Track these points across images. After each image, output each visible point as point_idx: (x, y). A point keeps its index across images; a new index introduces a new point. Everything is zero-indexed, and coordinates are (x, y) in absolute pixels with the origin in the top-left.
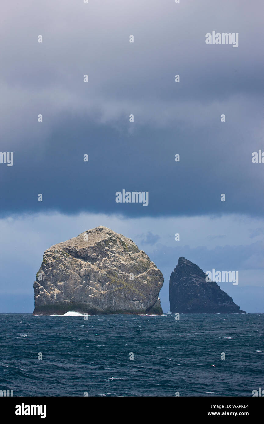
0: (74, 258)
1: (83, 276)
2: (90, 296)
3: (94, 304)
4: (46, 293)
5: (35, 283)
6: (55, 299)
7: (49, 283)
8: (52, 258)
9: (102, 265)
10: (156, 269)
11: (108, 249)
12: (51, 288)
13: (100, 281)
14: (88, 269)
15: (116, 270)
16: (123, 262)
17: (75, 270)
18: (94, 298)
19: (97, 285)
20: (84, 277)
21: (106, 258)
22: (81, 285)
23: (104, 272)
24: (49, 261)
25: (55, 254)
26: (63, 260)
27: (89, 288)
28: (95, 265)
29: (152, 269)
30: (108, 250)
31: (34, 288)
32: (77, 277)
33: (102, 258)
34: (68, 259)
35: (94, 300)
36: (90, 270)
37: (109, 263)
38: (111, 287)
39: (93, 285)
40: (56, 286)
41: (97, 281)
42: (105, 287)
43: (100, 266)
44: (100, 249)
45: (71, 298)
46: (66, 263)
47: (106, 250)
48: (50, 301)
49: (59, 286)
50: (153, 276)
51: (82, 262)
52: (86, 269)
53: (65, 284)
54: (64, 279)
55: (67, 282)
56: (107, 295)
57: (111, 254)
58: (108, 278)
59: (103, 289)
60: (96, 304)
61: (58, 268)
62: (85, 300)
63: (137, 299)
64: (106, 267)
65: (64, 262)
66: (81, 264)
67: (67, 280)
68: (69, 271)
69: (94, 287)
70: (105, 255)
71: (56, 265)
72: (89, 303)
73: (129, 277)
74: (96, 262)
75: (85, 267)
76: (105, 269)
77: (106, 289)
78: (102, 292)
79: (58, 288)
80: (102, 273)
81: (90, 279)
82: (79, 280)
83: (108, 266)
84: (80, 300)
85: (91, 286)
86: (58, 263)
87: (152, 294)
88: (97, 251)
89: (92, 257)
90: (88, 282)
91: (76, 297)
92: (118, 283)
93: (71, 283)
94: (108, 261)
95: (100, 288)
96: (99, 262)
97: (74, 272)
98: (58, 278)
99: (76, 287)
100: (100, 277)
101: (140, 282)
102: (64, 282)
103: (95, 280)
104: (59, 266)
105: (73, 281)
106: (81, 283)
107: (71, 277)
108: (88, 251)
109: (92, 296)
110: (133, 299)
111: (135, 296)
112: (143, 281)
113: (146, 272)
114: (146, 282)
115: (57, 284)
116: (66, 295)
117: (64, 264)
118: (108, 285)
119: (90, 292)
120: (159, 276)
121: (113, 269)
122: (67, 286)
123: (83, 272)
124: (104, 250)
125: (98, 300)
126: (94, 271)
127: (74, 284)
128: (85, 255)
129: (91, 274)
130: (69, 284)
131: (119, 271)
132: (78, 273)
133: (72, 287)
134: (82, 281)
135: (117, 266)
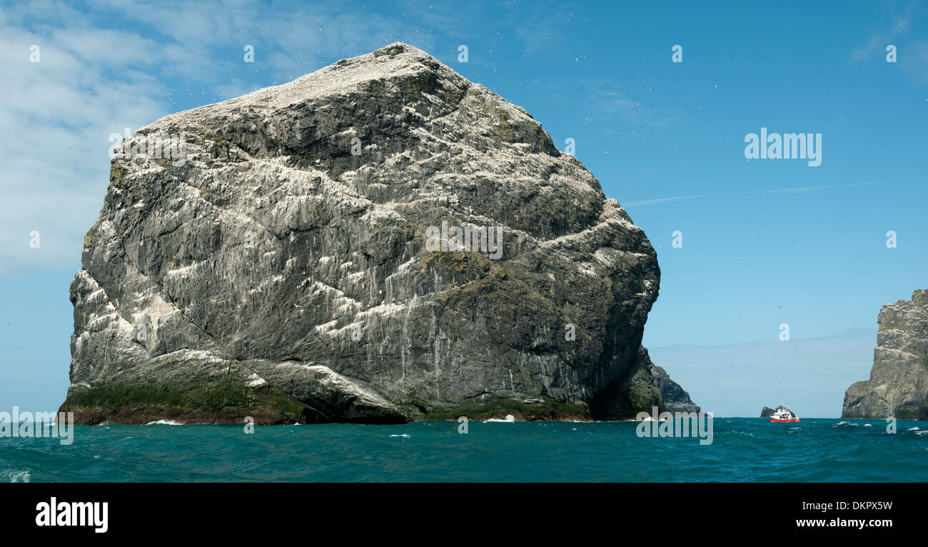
1: (289, 235)
2: (318, 328)
3: (340, 372)
4: (116, 319)
5: (78, 280)
6: (153, 345)
7: (131, 271)
9: (384, 183)
10: (629, 226)
11: (418, 114)
12: (137, 294)
13: (371, 252)
14: (311, 197)
15: (448, 204)
16: (483, 173)
17: (252, 209)
18: (337, 340)
19: (356, 276)
20: (292, 239)
21: (406, 153)
22: (275, 279)
23: (389, 211)
24: (134, 171)
26: (197, 163)
27: (317, 292)
29: (612, 221)
31: (74, 300)
32: (261, 238)
33: (387, 152)
34: (225, 161)
35: (340, 347)
36: (322, 205)
37: (416, 173)
38: (424, 281)
39: (334, 276)
40: (160, 283)
41: (355, 254)
42: (394, 285)
43: (376, 188)
44: (378, 112)
45: (229, 340)
46: (212, 177)
47: (409, 119)
48: (129, 360)
49: (173, 284)
50: (622, 253)
51: (285, 172)
52: (303, 198)
53: (203, 274)
54: (200, 248)
55: (212, 265)
56: (406, 323)
57: (429, 139)
58: (411, 238)
59: (384, 293)
60: (351, 371)
61: (173, 202)
62: (297, 350)
63: (551, 343)
64: (405, 191)
65: (204, 172)
66: (280, 179)
67: (212, 254)
68: (225, 215)
69: (342, 286)
70: (400, 138)
71: (166, 188)
72: (315, 364)
73: (511, 240)
74: (355, 170)
75: (300, 190)
76: (395, 202)
77: (401, 295)
78: (378, 309)
79: (170, 293)
80: (381, 216)
81: (323, 245)
82: (270, 251)
83: (411, 187)
84: (270, 352)
85: (326, 283)
86: (175, 178)
87: (615, 325)
88: (360, 116)
89: (337, 146)
90: (311, 260)
91: (253, 337)
92: (459, 262)
93: (230, 267)
94: (415, 168)
95: (367, 289)
96: (367, 170)
97: (249, 215)
98: (168, 248)
99: (251, 288)
100: (367, 236)
101: (562, 268)
102: (196, 265)
103: (346, 253)
104: (177, 191)
105: (238, 258)
106: (278, 266)
107: (230, 238)
108: (318, 117)
109: (331, 328)
110: (531, 341)
111: (542, 327)
112: (576, 265)
113: (591, 230)
114: (588, 272)
115: (165, 274)
116: (206, 327)
117: (203, 183)
118: (408, 271)
119: (321, 309)
120: (640, 255)
121: (435, 199)
122: (210, 282)
123: (289, 214)
124: (398, 116)
125: (360, 350)
126: (341, 206)
127: (246, 272)
128: (299, 136)
129: (323, 224)
130: (223, 273)
131: (466, 208)
132: (265, 220)
133: (236, 287)
134: (284, 259)
135: (456, 188)
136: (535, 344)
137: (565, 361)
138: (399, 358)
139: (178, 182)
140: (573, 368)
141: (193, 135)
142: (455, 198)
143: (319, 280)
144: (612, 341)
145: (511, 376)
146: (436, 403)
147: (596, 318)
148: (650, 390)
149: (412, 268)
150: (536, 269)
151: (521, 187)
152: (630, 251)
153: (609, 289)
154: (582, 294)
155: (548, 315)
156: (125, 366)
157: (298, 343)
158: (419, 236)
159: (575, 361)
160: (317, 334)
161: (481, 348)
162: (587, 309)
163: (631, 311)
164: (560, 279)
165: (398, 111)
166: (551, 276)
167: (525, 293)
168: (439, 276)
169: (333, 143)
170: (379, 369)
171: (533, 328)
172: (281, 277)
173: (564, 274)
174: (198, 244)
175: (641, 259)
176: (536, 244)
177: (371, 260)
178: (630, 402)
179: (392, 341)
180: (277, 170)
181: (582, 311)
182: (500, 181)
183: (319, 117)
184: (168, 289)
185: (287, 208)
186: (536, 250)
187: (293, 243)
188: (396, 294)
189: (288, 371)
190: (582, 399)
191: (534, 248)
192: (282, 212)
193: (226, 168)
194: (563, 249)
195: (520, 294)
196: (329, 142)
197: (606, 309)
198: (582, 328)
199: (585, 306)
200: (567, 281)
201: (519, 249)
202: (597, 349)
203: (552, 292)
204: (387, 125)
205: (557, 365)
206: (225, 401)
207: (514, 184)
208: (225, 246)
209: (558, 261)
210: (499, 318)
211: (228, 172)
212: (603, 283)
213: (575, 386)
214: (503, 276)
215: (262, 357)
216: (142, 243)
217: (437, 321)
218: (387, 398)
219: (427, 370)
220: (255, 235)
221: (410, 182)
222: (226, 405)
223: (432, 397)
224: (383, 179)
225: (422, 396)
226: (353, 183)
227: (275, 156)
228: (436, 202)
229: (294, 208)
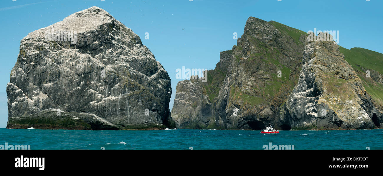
0: (64, 49)
1: (81, 74)
2: (91, 103)
3: (98, 116)
4: (27, 98)
5: (9, 86)
6: (41, 107)
7: (31, 84)
8: (34, 48)
11: (113, 36)
12: (33, 91)
13: (107, 81)
14: (88, 63)
15: (127, 66)
16: (133, 56)
17: (69, 66)
18: (97, 106)
19: (102, 88)
20: (83, 76)
21: (111, 49)
22: (78, 88)
23: (109, 68)
24: (29, 52)
25: (38, 43)
26: (49, 50)
27: (91, 92)
28: (96, 58)
29: (161, 69)
30: (113, 39)
32: (73, 75)
33: (106, 49)
34: (57, 50)
35: (98, 109)
36: (92, 66)
37: (116, 56)
38: (123, 90)
39: (96, 87)
40: (41, 88)
41: (101, 81)
42: (114, 91)
43: (105, 61)
44: (103, 36)
45: (64, 106)
46: (55, 55)
47: (111, 38)
48: (34, 111)
49: (45, 88)
51: (78, 54)
52: (86, 63)
53: (55, 86)
54: (54, 77)
55: (58, 83)
56: (119, 102)
57: (117, 44)
58: (118, 77)
59: (110, 93)
60: (101, 115)
61: (43, 63)
62: (85, 109)
63: (156, 108)
64: (113, 62)
65: (52, 53)
66: (77, 56)
67: (58, 80)
68: (60, 67)
70: (109, 44)
71: (41, 58)
72: (91, 113)
73: (142, 77)
74: (98, 55)
75: (84, 60)
76: (111, 65)
77: (116, 94)
78: (109, 98)
79: (45, 91)
81: (92, 78)
82: (76, 79)
83: (115, 61)
84: (77, 110)
85: (93, 89)
86: (43, 55)
88: (99, 37)
89: (93, 47)
90: (88, 82)
91: (72, 105)
92: (132, 85)
93: (63, 83)
94: (115, 54)
95: (105, 92)
96: (102, 54)
97: (68, 68)
98: (44, 77)
99: (71, 90)
101: (155, 86)
102: (53, 83)
103: (99, 80)
104: (44, 59)
105: (66, 81)
106: (78, 84)
107: (63, 75)
108: (88, 38)
109: (95, 103)
111: (154, 104)
112: (157, 85)
113: (157, 73)
114: (160, 87)
115: (43, 85)
116: (57, 102)
117: (52, 57)
118: (118, 87)
119: (92, 97)
120: (168, 80)
121: (123, 65)
122: (57, 88)
123: (82, 69)
124: (108, 37)
125: (104, 110)
126: (97, 66)
127: (69, 86)
128: (83, 43)
129: (92, 72)
130: (61, 85)
131: (131, 68)
132: (74, 69)
133: (65, 90)
134: (80, 82)
135: (128, 61)
136: (153, 109)
138: (116, 112)
139: (44, 56)
141: (46, 40)
143: (91, 88)
145: (151, 118)
146: (129, 124)
149: (119, 86)
150: (149, 86)
151: (143, 61)
152: (165, 79)
155: (155, 100)
156: (32, 112)
157: (85, 107)
158: (120, 77)
159: (160, 113)
160: (91, 104)
164: (154, 89)
165: (108, 35)
166: (152, 88)
168: (127, 89)
170: (109, 115)
172: (80, 87)
175: (168, 82)
176: (148, 78)
177: (107, 83)
179: (114, 107)
180: (75, 53)
181: (160, 99)
182: (138, 59)
184: (44, 90)
185: (81, 66)
187: (83, 77)
188: (114, 93)
189: (84, 115)
191: (148, 80)
192: (79, 67)
193: (58, 52)
194: (154, 80)
196: (90, 45)
198: (161, 104)
200: (156, 90)
201: (145, 80)
203: (153, 93)
204: (106, 40)
205: (157, 114)
206: (68, 123)
207: (141, 59)
208: (61, 77)
209: (153, 84)
212: (163, 90)
214: (143, 89)
215: (75, 111)
216: (34, 76)
217: (129, 102)
218: (112, 123)
219: (125, 115)
220: (71, 74)
221: (114, 59)
222: (69, 125)
223: (127, 123)
224: (106, 58)
225: (124, 123)
226: (99, 59)
227: (73, 48)
228: (123, 66)
229: (83, 66)
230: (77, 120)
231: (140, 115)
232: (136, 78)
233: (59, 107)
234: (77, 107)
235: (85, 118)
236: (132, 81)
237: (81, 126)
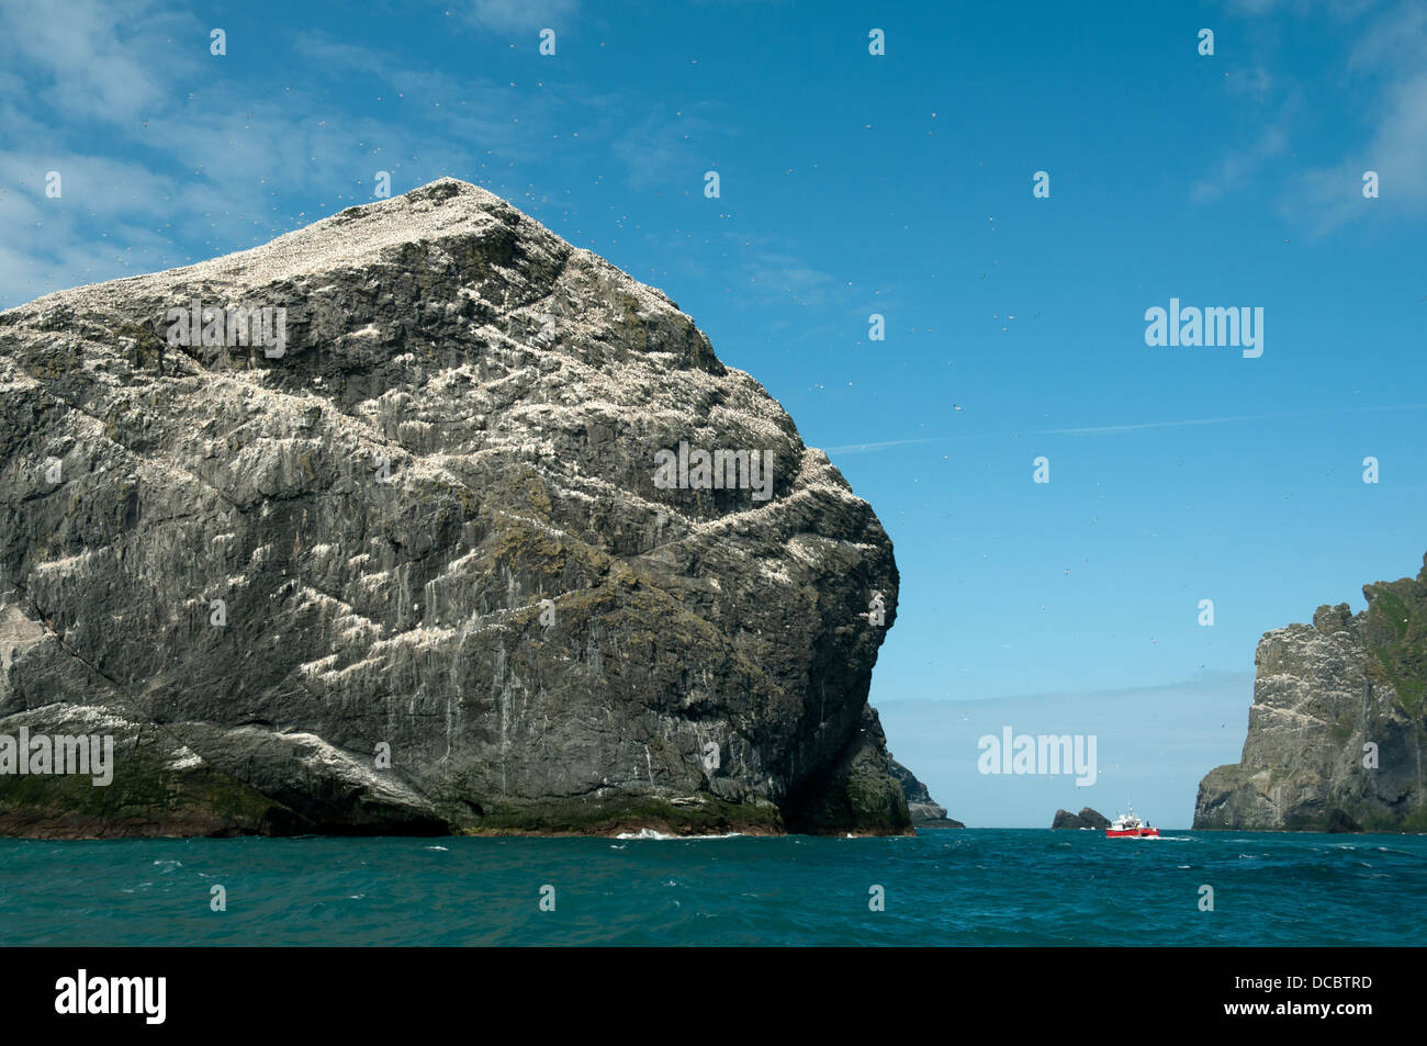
0: (205, 374)
1: (257, 505)
2: (305, 667)
3: (339, 745)
6: (3, 695)
9: (426, 420)
10: (846, 496)
11: (485, 302)
13: (402, 538)
14: (301, 441)
15: (537, 458)
16: (597, 405)
17: (197, 459)
18: (337, 688)
19: (374, 580)
20: (266, 512)
21: (465, 369)
22: (232, 582)
23: (429, 467)
25: (44, 337)
26: (103, 376)
27: (306, 605)
28: (364, 418)
29: (816, 487)
30: (486, 317)
32: (208, 509)
33: (433, 367)
34: (154, 374)
35: (341, 701)
36: (320, 455)
37: (482, 403)
38: (489, 589)
39: (336, 578)
40: (21, 586)
41: (374, 541)
42: (439, 595)
43: (413, 429)
44: (417, 297)
45: (144, 686)
46: (128, 402)
47: (470, 310)
49: (44, 587)
50: (834, 544)
51: (260, 395)
52: (288, 442)
53: (102, 570)
54: (97, 525)
55: (119, 556)
56: (456, 661)
57: (504, 345)
58: (472, 516)
59: (422, 609)
60: (359, 743)
61: (54, 442)
62: (266, 706)
63: (715, 700)
64: (462, 435)
65: (113, 392)
66: (250, 407)
67: (119, 535)
68: (147, 469)
69: (349, 596)
70: (454, 343)
71: (42, 417)
72: (296, 731)
73: (645, 520)
74: (376, 399)
75: (283, 428)
76: (446, 454)
77: (449, 613)
78: (407, 636)
79: (39, 603)
80: (422, 477)
81: (319, 525)
82: (224, 532)
83: (474, 428)
84: (216, 709)
85: (322, 590)
86: (60, 401)
87: (824, 668)
88: (385, 305)
89: (344, 356)
90: (297, 550)
91: (187, 683)
92: (552, 558)
93: (151, 557)
94: (479, 395)
95: (393, 601)
96: (397, 397)
97: (190, 469)
99: (188, 596)
100: (398, 511)
101: (732, 569)
102: (89, 554)
103: (357, 540)
104: (63, 423)
105: (167, 543)
106: (238, 558)
107: (153, 509)
108: (313, 306)
109: (327, 668)
110: (681, 696)
111: (700, 672)
112: (756, 565)
113: (780, 502)
114: (778, 576)
115: (32, 570)
116: (102, 665)
117: (110, 411)
118: (464, 572)
119: (312, 634)
120: (865, 546)
121: (515, 449)
122: (113, 585)
123: (260, 470)
124: (450, 305)
125: (377, 708)
126: (354, 458)
127: (180, 569)
129: (321, 489)
130: (137, 568)
131: (567, 465)
132: (218, 478)
133: (160, 594)
134: (248, 548)
135: (550, 430)
136: (688, 701)
137: (739, 730)
138: (443, 720)
139: (64, 409)
140: (753, 743)
141: (97, 326)
142: (548, 448)
143: (309, 585)
144: (818, 697)
145: (648, 756)
146: (500, 799)
147: (792, 656)
148: (883, 782)
149: (472, 566)
150: (688, 570)
151: (662, 429)
152: (848, 539)
153: (814, 606)
154: (766, 614)
155: (711, 651)
157: (268, 694)
158: (487, 513)
159: (755, 732)
160: (302, 678)
161: (596, 709)
162: (776, 641)
163: (851, 645)
164: (729, 588)
165: (452, 296)
166: (715, 583)
167: (670, 613)
168: (516, 581)
169: (338, 351)
170: (408, 740)
171: (685, 673)
172: (241, 578)
173: (737, 579)
174: (94, 518)
175: (867, 554)
176: (688, 527)
177: (402, 551)
178: (848, 802)
179: (432, 692)
180: (245, 393)
181: (768, 643)
182: (626, 417)
183: (315, 306)
184: (36, 596)
185: (258, 459)
186: (689, 538)
187: (267, 520)
188: (442, 611)
190: (769, 798)
191: (684, 534)
192: (248, 466)
193: (155, 386)
194: (734, 536)
195: (662, 614)
196: (331, 349)
197: (808, 641)
198: (768, 674)
199: (772, 635)
200: (741, 592)
201: (660, 536)
202: (794, 709)
203: (716, 610)
204: (431, 321)
205: (726, 737)
207: (650, 423)
208: (144, 522)
209: (726, 557)
210: (626, 655)
211: (157, 394)
212: (802, 595)
213: (757, 775)
214: (632, 582)
215: (202, 718)
217: (509, 659)
218: (419, 790)
219: (488, 742)
220: (199, 504)
221: (471, 420)
222: (128, 802)
223: (493, 789)
224: (424, 414)
225: (478, 786)
226: (378, 420)
227: (245, 368)
228: (516, 455)
229: (270, 460)
230: (188, 775)
231: (566, 737)
232: (592, 522)
233: (112, 693)
234: (215, 693)
235: (252, 761)
236: (552, 539)
237: (203, 812)
